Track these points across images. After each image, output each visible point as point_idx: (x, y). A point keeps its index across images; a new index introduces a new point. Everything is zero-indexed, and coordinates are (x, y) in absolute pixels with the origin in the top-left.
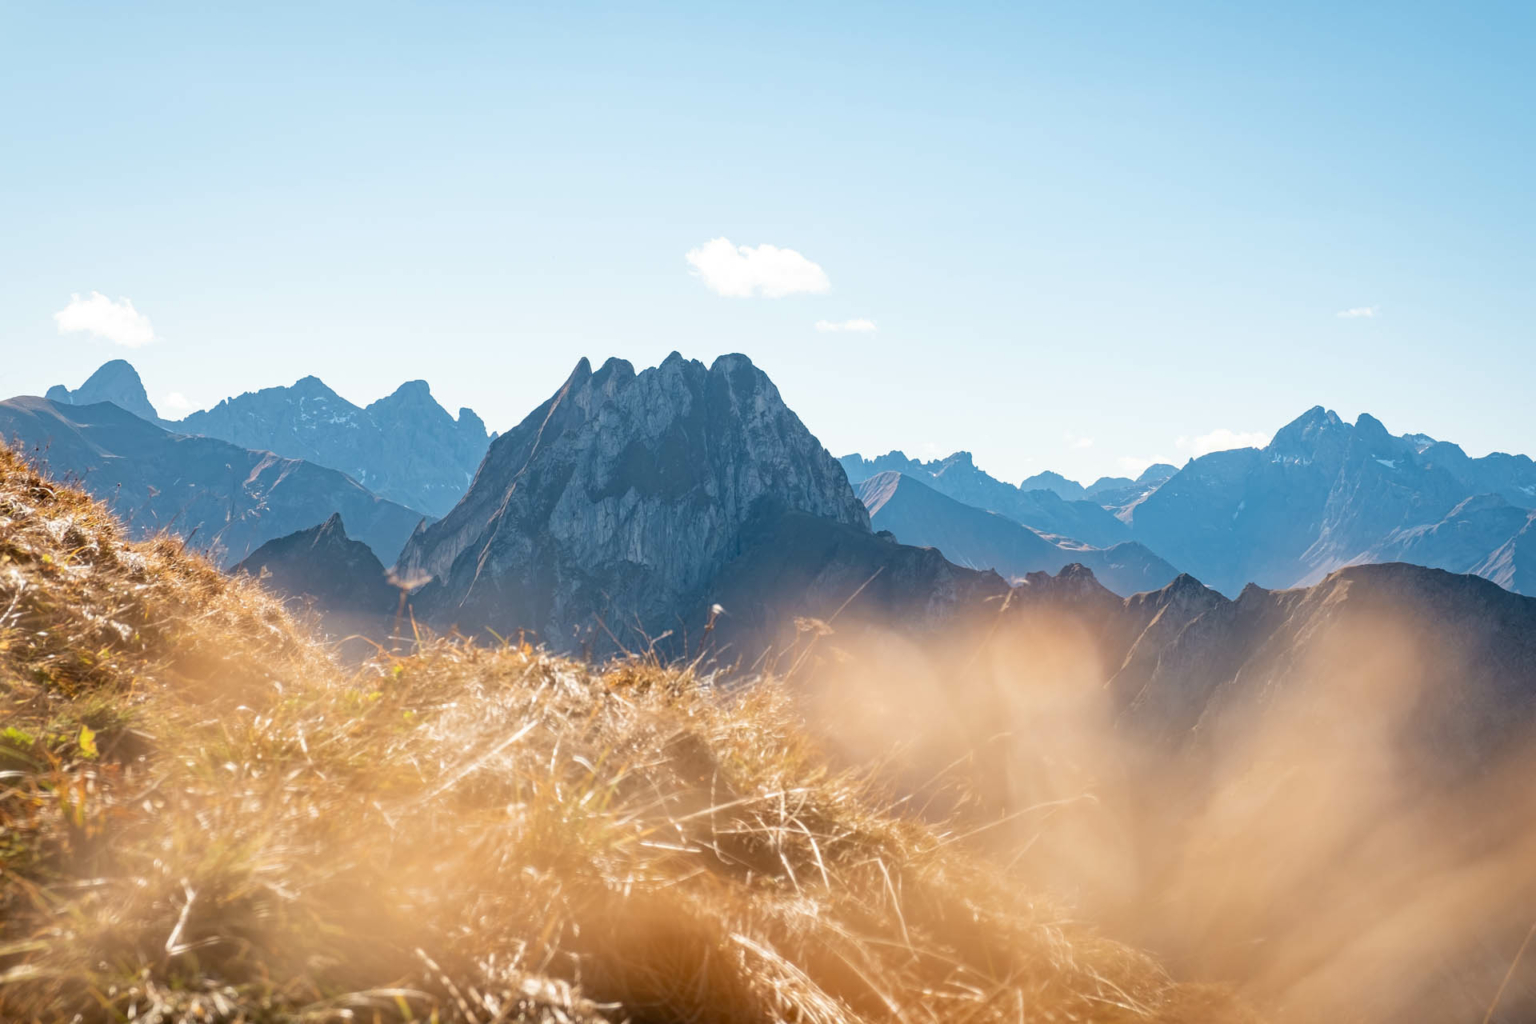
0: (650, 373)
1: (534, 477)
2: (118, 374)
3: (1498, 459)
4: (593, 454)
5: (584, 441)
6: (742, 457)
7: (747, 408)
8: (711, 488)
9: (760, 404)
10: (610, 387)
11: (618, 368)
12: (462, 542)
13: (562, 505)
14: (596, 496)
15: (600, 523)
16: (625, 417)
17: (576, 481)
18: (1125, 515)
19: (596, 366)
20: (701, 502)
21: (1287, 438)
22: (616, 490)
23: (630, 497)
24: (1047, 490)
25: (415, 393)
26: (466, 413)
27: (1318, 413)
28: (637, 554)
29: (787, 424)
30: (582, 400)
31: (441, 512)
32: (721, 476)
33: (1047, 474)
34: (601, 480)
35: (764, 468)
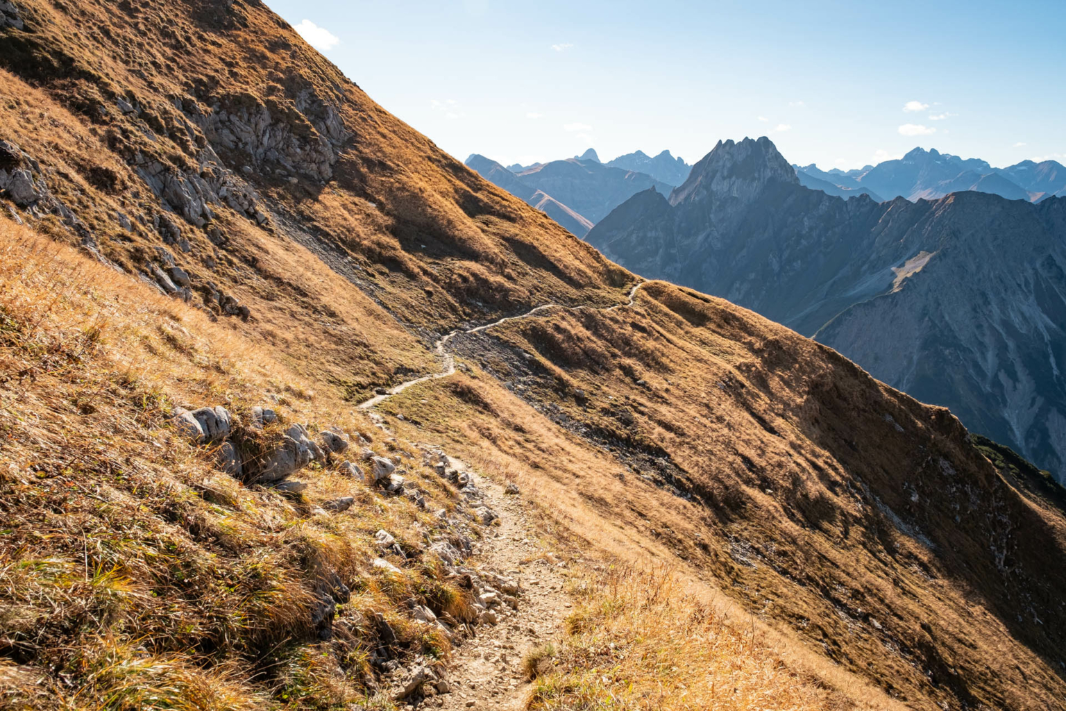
0: (740, 143)
1: (707, 174)
2: (591, 152)
3: (971, 160)
4: (724, 166)
5: (721, 163)
6: (765, 166)
7: (767, 152)
8: (756, 175)
9: (771, 150)
10: (727, 148)
11: (730, 142)
12: (686, 193)
13: (715, 181)
14: (724, 178)
15: (725, 185)
16: (732, 156)
17: (718, 175)
18: (859, 179)
19: (723, 142)
20: (753, 179)
21: (908, 156)
22: (729, 176)
23: (734, 178)
24: (836, 174)
25: (666, 154)
26: (679, 158)
27: (918, 149)
28: (735, 194)
29: (778, 156)
30: (720, 152)
31: (678, 185)
32: (759, 171)
33: (835, 169)
34: (725, 173)
35: (772, 169)
